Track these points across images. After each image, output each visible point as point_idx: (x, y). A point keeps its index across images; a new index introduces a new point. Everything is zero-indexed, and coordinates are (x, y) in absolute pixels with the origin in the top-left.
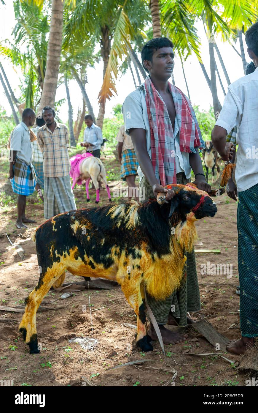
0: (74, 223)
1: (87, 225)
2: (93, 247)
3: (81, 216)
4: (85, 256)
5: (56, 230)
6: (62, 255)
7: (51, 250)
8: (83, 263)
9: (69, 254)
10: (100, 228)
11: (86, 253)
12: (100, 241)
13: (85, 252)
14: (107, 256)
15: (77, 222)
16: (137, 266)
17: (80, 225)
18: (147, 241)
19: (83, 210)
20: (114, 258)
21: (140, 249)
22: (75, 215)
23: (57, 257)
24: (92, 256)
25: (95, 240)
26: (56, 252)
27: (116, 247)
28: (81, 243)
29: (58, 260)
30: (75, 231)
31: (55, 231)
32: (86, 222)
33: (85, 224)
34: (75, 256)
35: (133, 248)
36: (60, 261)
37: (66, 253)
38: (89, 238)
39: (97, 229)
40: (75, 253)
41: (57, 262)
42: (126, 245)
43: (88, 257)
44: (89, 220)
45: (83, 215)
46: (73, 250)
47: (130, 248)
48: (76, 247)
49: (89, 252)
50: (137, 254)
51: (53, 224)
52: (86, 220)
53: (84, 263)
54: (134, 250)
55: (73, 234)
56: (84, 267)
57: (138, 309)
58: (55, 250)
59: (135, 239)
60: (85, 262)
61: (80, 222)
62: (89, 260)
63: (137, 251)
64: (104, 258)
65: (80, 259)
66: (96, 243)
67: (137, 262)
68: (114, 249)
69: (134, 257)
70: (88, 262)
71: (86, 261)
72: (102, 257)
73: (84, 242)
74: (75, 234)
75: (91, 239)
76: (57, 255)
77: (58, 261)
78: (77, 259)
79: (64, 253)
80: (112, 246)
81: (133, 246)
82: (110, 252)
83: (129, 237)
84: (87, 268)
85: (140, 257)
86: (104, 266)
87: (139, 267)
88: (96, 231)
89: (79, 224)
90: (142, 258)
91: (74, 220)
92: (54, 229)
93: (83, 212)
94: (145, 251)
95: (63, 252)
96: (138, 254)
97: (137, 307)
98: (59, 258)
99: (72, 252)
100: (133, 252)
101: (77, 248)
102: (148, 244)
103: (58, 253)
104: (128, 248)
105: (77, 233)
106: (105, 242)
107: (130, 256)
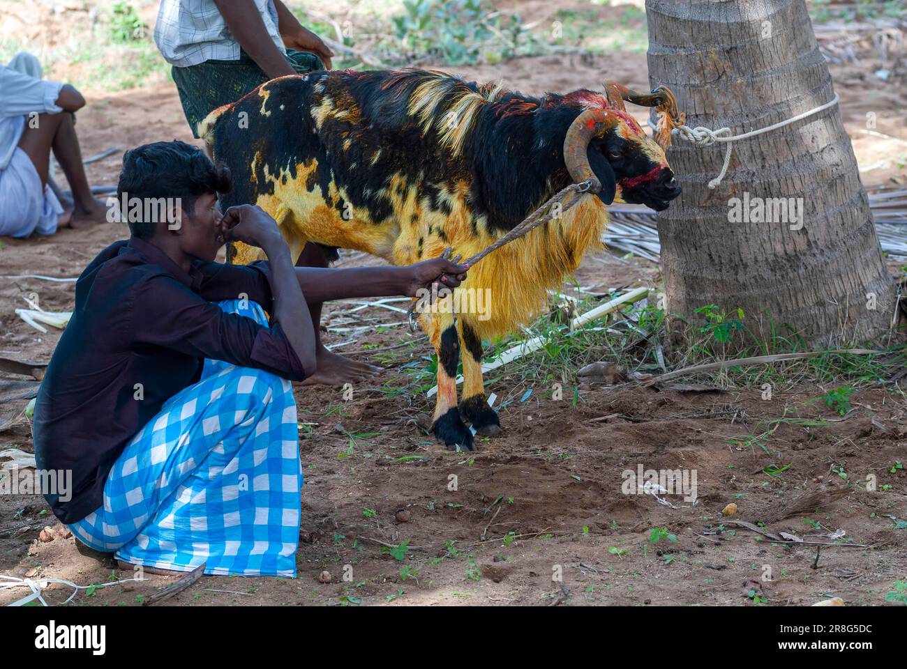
0: (319, 104)
1: (351, 112)
2: (353, 165)
3: (341, 87)
4: (332, 185)
5: (268, 113)
6: (277, 177)
7: (253, 165)
8: (322, 202)
9: (294, 175)
10: (376, 125)
11: (336, 177)
12: (372, 154)
13: (332, 175)
14: (382, 192)
15: (327, 102)
16: (438, 229)
17: (332, 110)
18: (470, 181)
19: (348, 75)
20: (395, 199)
21: (451, 192)
22: (324, 83)
23: (267, 181)
24: (346, 187)
25: (360, 151)
26: (266, 169)
27: (402, 175)
28: (328, 152)
29: (268, 189)
30: (319, 124)
31: (265, 115)
32: (350, 104)
33: (346, 109)
34: (307, 181)
35: (436, 186)
36: (272, 193)
37: (288, 172)
38: (349, 144)
39: (371, 127)
40: (310, 174)
41: (267, 195)
42: (422, 174)
43: (338, 189)
44: (357, 101)
45: (346, 88)
46: (306, 165)
47: (429, 184)
48: (315, 160)
49: (341, 177)
50: (441, 201)
51: (262, 98)
52: (350, 99)
53: (326, 202)
54: (438, 191)
55: (315, 130)
56: (324, 211)
57: (440, 338)
58: (263, 166)
59: (446, 167)
60: (329, 201)
61: (334, 102)
62: (338, 197)
63: (443, 194)
64: (371, 198)
65: (317, 189)
66: (361, 157)
67: (438, 219)
68: (396, 180)
69: (434, 207)
70: (335, 201)
71: (331, 198)
72: (369, 192)
73: (335, 152)
74: (317, 130)
75: (352, 146)
76: (268, 177)
77: (271, 191)
78: (310, 189)
79: (282, 173)
80: (393, 173)
81: (437, 182)
82: (388, 185)
83: (433, 158)
84: (330, 217)
85: (447, 209)
86: (369, 215)
87: (442, 235)
88: (367, 131)
89: (331, 107)
90: (451, 215)
91: (322, 95)
92: (263, 111)
93: (348, 81)
94: (462, 201)
95: (281, 169)
96: (444, 202)
97: (437, 331)
98: (271, 184)
99: (303, 171)
100: (433, 194)
101: (317, 163)
102: (472, 189)
103: (270, 173)
104: (423, 183)
105: (322, 129)
106: (381, 159)
107: (426, 203)
